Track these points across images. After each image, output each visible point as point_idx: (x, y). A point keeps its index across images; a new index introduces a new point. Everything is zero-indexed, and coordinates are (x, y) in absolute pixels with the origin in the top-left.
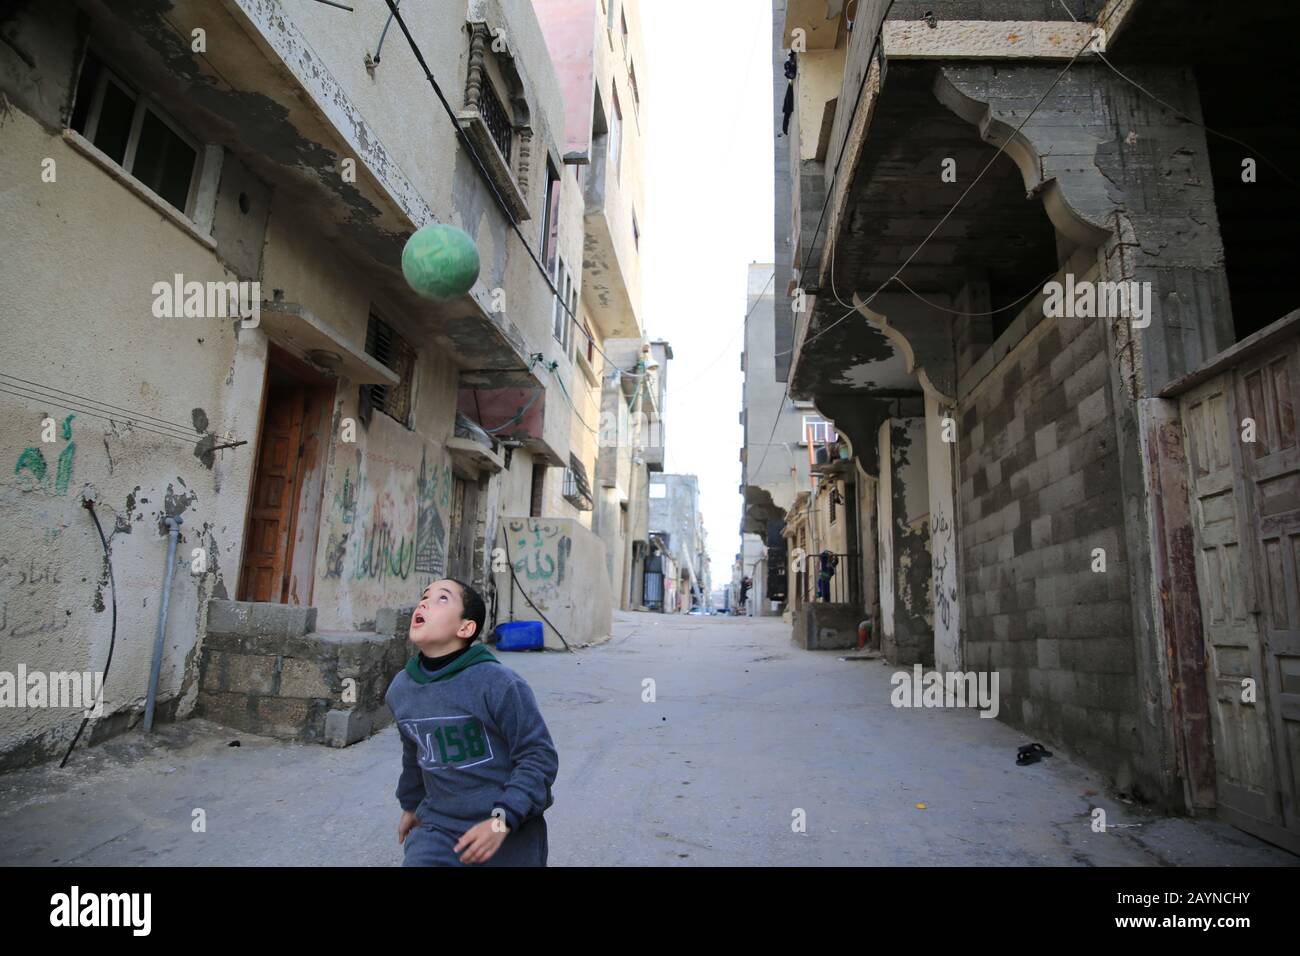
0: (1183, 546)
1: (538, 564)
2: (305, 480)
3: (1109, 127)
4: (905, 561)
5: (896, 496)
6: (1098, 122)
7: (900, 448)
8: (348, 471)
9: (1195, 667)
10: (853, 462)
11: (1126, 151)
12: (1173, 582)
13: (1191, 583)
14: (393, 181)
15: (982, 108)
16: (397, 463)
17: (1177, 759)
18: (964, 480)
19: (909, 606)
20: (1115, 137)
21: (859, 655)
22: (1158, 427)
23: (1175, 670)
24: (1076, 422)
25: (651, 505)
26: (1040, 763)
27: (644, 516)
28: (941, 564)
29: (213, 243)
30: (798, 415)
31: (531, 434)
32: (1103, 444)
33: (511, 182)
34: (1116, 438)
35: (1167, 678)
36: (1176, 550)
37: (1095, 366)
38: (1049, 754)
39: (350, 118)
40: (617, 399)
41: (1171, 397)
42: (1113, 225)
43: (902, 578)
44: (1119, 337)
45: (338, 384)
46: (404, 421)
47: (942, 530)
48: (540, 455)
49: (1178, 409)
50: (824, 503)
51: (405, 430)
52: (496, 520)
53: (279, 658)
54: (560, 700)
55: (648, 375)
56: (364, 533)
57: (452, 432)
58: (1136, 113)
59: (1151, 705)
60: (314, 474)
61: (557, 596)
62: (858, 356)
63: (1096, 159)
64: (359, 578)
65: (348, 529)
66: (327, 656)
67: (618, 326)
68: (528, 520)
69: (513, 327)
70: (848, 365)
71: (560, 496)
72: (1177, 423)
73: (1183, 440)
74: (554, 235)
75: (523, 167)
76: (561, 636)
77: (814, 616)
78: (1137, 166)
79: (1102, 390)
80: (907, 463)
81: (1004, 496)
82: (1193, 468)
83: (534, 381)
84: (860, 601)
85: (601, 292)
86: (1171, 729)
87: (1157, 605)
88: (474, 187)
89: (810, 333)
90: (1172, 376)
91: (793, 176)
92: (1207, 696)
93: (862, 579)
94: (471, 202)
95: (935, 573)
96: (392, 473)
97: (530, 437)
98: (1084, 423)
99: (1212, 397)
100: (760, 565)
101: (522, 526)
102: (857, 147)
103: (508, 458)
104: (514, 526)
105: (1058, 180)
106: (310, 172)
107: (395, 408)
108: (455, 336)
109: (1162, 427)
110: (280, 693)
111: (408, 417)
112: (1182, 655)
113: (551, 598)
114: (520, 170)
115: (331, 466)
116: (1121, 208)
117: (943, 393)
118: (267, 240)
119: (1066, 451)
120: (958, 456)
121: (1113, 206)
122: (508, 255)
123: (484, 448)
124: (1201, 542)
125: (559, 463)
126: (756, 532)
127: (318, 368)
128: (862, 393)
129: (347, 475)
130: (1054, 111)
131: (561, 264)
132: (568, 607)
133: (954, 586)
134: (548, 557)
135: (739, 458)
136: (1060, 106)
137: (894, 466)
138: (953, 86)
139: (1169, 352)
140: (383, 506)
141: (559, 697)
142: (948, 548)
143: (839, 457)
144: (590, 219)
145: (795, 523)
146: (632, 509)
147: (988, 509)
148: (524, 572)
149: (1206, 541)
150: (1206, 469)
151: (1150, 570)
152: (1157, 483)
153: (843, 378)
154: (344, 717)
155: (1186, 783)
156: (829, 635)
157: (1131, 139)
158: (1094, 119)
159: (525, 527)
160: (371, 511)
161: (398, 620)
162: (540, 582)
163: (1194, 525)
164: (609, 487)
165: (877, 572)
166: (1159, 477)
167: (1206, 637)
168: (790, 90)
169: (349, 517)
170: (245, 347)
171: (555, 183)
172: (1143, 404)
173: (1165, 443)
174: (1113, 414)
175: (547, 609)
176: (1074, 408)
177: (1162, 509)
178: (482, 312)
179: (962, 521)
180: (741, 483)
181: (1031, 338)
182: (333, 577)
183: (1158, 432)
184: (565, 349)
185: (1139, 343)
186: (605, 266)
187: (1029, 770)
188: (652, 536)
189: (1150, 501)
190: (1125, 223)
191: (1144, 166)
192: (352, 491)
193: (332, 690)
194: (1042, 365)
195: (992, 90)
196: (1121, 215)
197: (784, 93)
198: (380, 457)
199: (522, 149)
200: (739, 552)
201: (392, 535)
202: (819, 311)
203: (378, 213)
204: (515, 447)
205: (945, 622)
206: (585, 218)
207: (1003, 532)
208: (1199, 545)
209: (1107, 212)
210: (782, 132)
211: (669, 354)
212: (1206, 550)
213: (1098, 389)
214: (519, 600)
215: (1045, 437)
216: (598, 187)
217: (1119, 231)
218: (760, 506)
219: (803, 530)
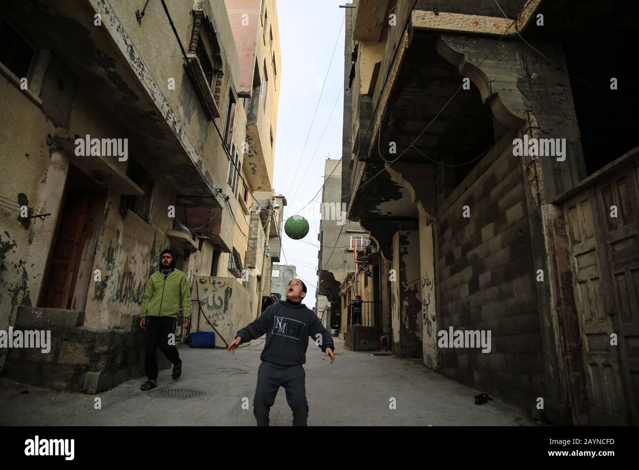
0: (567, 281)
1: (214, 301)
2: (86, 244)
3: (523, 70)
4: (406, 303)
5: (401, 270)
6: (518, 67)
7: (404, 246)
8: (111, 241)
9: (575, 346)
10: (379, 253)
11: (531, 82)
12: (562, 301)
13: (571, 301)
14: (147, 81)
15: (461, 56)
16: (140, 240)
17: (568, 398)
18: (440, 258)
19: (407, 327)
20: (526, 75)
21: (380, 353)
22: (552, 219)
23: (565, 348)
24: (505, 221)
25: (272, 279)
26: (487, 404)
27: (269, 284)
28: (427, 302)
29: (40, 101)
30: (348, 235)
31: (214, 233)
32: (521, 231)
33: (211, 96)
34: (529, 227)
35: (561, 353)
36: (563, 284)
37: (516, 191)
38: (491, 399)
39: (126, 41)
40: (258, 224)
41: (558, 204)
42: (526, 117)
43: (404, 312)
44: (530, 174)
45: (109, 193)
46: (145, 219)
47: (427, 285)
48: (218, 245)
49: (562, 210)
50: (362, 278)
51: (145, 223)
52: (192, 277)
53: (60, 341)
54: (224, 371)
55: (274, 212)
56: (118, 277)
57: (171, 227)
58: (536, 64)
59: (551, 368)
60: (91, 241)
61: (223, 319)
62: (384, 197)
63: (517, 84)
64: (113, 302)
65: (109, 273)
66: (89, 340)
67: (260, 185)
68: (210, 278)
69: (207, 173)
70: (379, 202)
71: (227, 269)
72: (561, 217)
73: (565, 226)
74: (231, 132)
75: (217, 91)
76: (224, 341)
77: (357, 334)
78: (538, 89)
79: (520, 203)
80: (407, 253)
81: (464, 264)
82: (571, 240)
83: (217, 204)
84: (380, 326)
85: (253, 166)
86: (564, 381)
87: (554, 313)
88: (191, 95)
89: (362, 183)
90: (557, 194)
91: (353, 109)
92: (582, 362)
93: (382, 313)
94: (189, 103)
95: (423, 307)
96: (137, 245)
97: (213, 235)
98: (510, 221)
99: (582, 202)
100: (326, 312)
101: (206, 281)
102: (394, 78)
103: (201, 245)
104: (202, 281)
105: (499, 94)
106: (101, 71)
107: (141, 211)
108: (176, 175)
109: (554, 219)
110: (58, 361)
111: (147, 217)
112: (568, 340)
113: (220, 320)
114: (216, 92)
115: (101, 237)
116: (530, 109)
117: (430, 213)
118: (73, 106)
119: (499, 237)
120: (437, 245)
121: (526, 108)
122: (207, 135)
123: (188, 237)
124: (577, 279)
125: (227, 250)
126: (324, 295)
127: (98, 182)
128: (385, 218)
129: (111, 243)
130: (497, 60)
131: (234, 148)
132: (229, 325)
133: (434, 313)
134: (219, 298)
135: (317, 257)
136: (500, 59)
137: (401, 255)
138: (446, 45)
139: (556, 182)
140: (130, 263)
141: (223, 370)
142: (430, 294)
143: (371, 252)
144: (250, 127)
145: (346, 289)
146: (263, 280)
147: (453, 272)
148: (206, 305)
149: (579, 278)
150: (579, 240)
151: (550, 295)
152: (553, 248)
153: (376, 209)
154: (96, 376)
155: (573, 411)
156: (364, 343)
157: (534, 77)
158: (516, 66)
159: (208, 281)
160: (123, 265)
161: (133, 321)
162: (215, 311)
163: (572, 271)
164: (252, 268)
165: (390, 310)
166: (554, 245)
167: (581, 331)
168: (353, 67)
169: (110, 267)
170: (55, 163)
171: (233, 104)
172: (544, 207)
173: (556, 227)
174: (527, 214)
175: (218, 325)
176: (504, 214)
177: (556, 262)
178: (191, 161)
179: (439, 279)
180: (317, 269)
181: (479, 181)
182: (98, 299)
183: (553, 222)
184: (233, 191)
185: (540, 177)
186: (256, 153)
187: (483, 407)
188: (272, 295)
189: (549, 259)
190: (532, 117)
191: (540, 90)
192: (113, 253)
193: (90, 360)
194: (486, 193)
195: (466, 48)
196: (530, 113)
197: (350, 69)
198: (130, 236)
199: (217, 82)
200: (315, 306)
201: (134, 280)
202: (368, 171)
203: (138, 99)
204: (205, 239)
205: (428, 333)
206: (247, 126)
207: (462, 282)
208: (576, 280)
209: (523, 111)
210: (349, 88)
211: (285, 203)
212: (580, 283)
213: (518, 202)
214: (203, 320)
215: (487, 231)
216: (254, 111)
217: (529, 119)
218: (327, 281)
219: (350, 292)
